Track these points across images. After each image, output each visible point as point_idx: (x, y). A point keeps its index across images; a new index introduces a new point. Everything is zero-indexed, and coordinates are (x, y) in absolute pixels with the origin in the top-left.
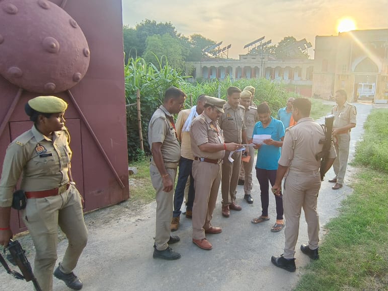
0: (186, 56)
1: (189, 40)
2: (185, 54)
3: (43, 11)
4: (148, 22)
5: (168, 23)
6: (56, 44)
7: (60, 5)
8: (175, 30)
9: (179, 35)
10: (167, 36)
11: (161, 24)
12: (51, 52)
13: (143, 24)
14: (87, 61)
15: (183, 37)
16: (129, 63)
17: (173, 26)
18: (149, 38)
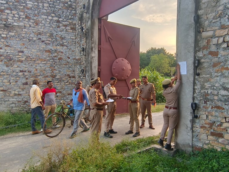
0: (171, 64)
1: (174, 55)
2: (171, 63)
3: (123, 61)
4: (152, 49)
5: (162, 48)
6: (125, 68)
7: (125, 59)
8: (166, 51)
9: (168, 53)
10: (161, 54)
11: (159, 49)
12: (123, 70)
13: (150, 50)
14: (130, 72)
15: (170, 54)
16: (141, 70)
17: (165, 49)
18: (152, 57)
